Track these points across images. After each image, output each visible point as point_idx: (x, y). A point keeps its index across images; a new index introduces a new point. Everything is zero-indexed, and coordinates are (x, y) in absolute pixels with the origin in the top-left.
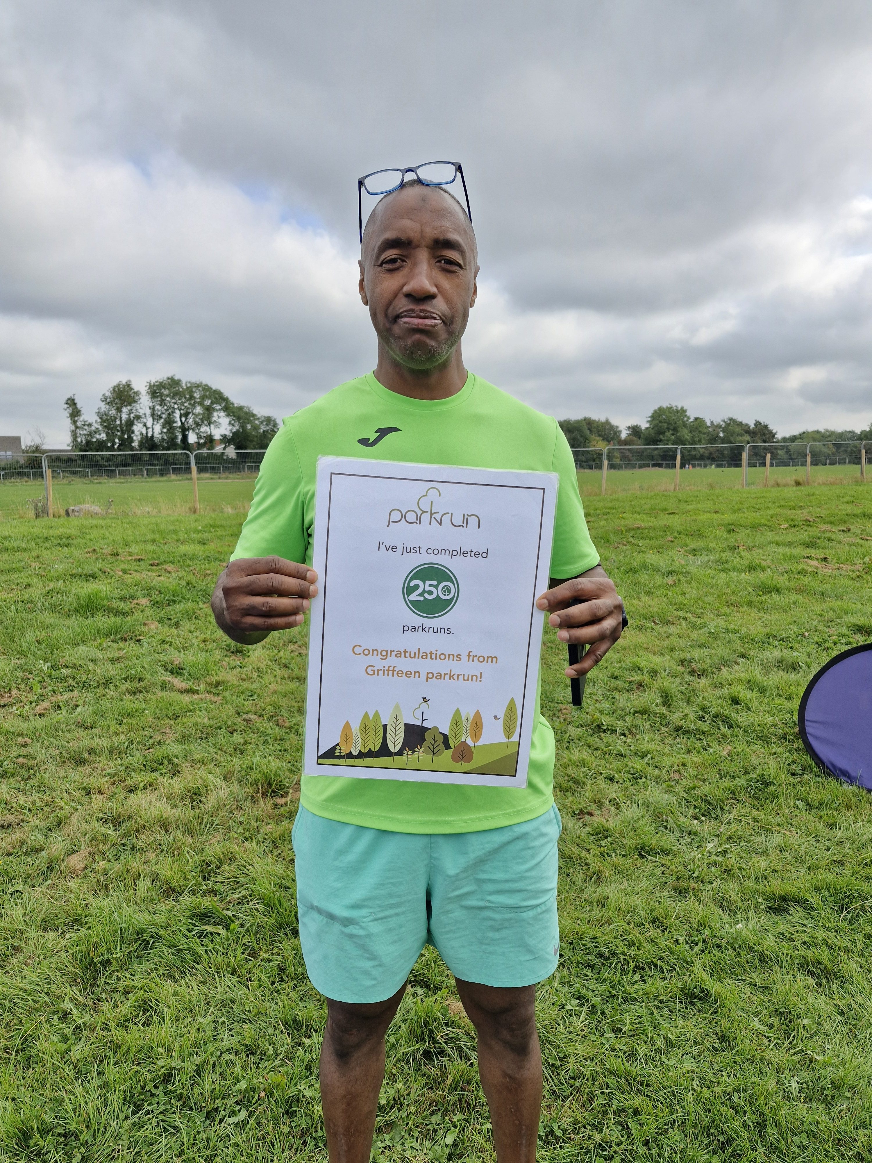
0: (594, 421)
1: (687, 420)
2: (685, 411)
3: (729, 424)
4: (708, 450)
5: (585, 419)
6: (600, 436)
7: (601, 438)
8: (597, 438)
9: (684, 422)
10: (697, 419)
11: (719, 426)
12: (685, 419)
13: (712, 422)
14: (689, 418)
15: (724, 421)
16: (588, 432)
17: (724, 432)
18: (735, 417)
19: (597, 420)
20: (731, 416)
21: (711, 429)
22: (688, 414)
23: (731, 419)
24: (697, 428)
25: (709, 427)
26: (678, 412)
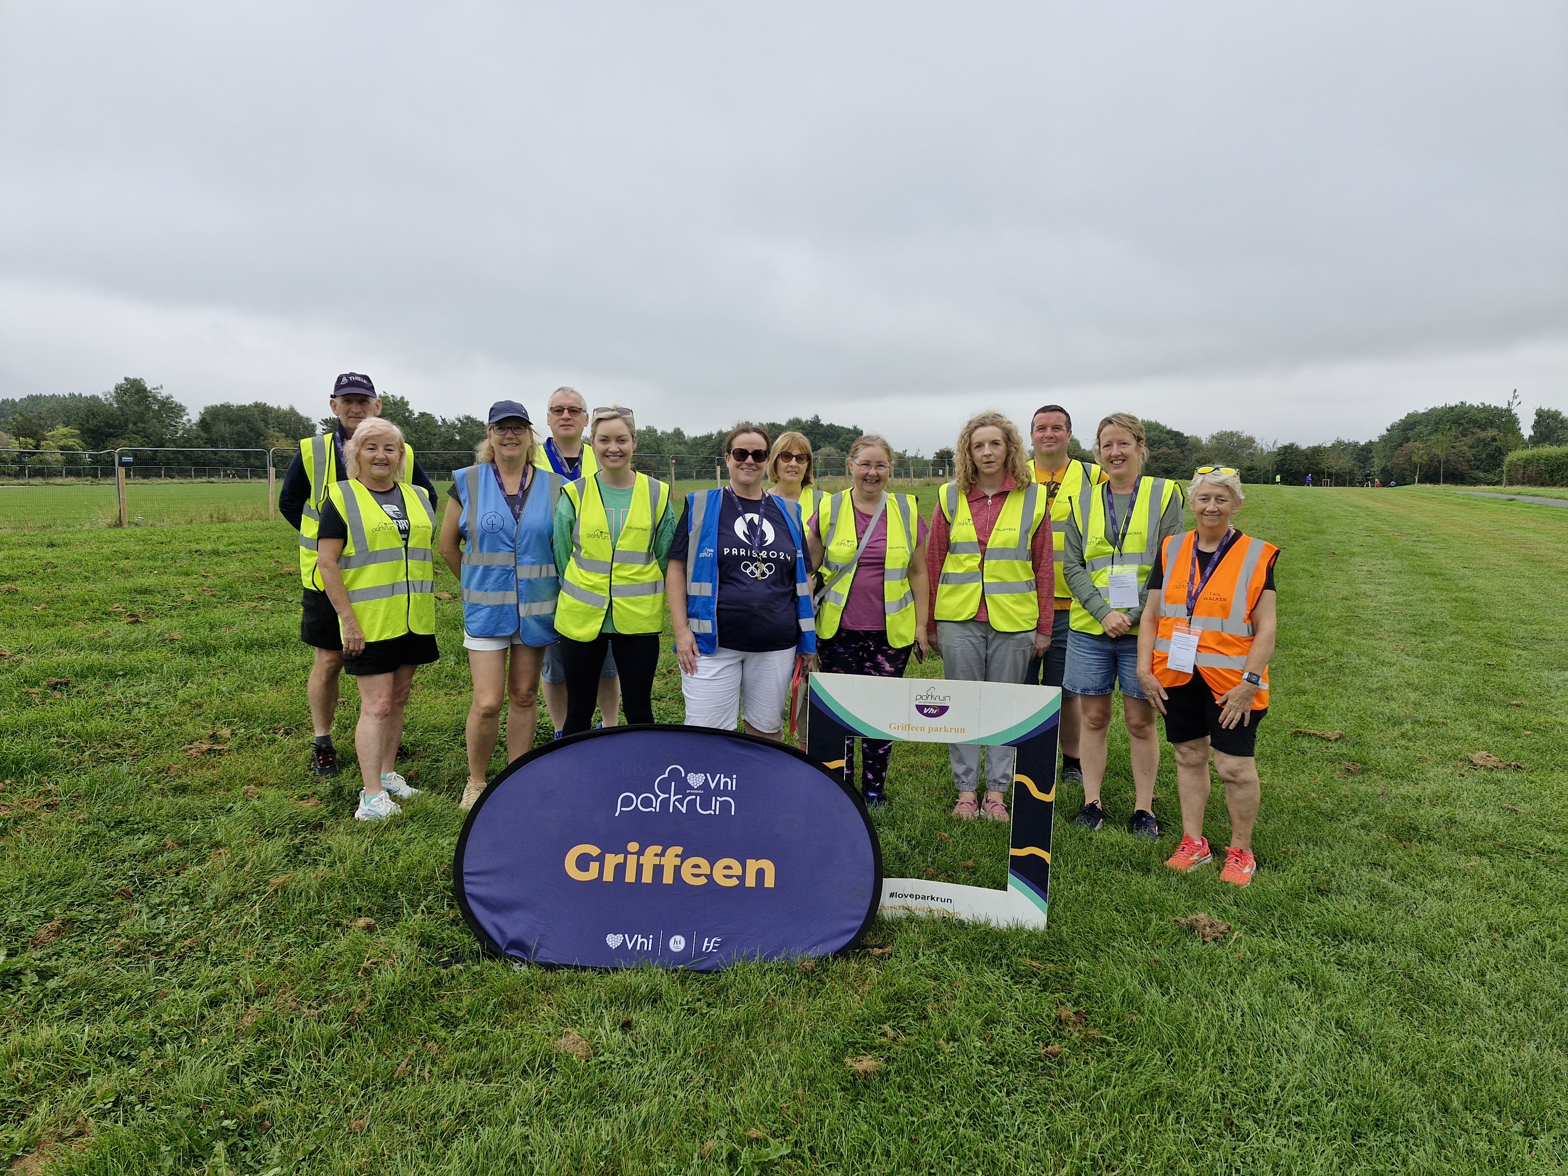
0: (272, 408)
1: (409, 416)
2: (407, 403)
3: (467, 423)
4: (441, 456)
5: (256, 405)
6: (281, 431)
7: (284, 434)
8: (278, 434)
9: (405, 417)
10: (422, 415)
11: (453, 426)
12: (407, 414)
13: (444, 420)
14: (411, 413)
15: (460, 421)
16: (262, 424)
17: (460, 434)
18: (473, 416)
19: (276, 407)
20: (468, 414)
21: (443, 430)
22: (410, 407)
23: (468, 418)
24: (423, 427)
25: (440, 426)
26: (395, 403)
